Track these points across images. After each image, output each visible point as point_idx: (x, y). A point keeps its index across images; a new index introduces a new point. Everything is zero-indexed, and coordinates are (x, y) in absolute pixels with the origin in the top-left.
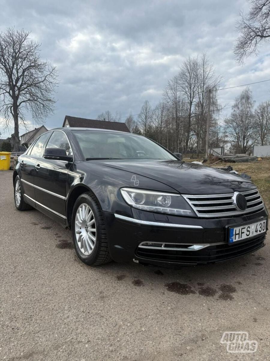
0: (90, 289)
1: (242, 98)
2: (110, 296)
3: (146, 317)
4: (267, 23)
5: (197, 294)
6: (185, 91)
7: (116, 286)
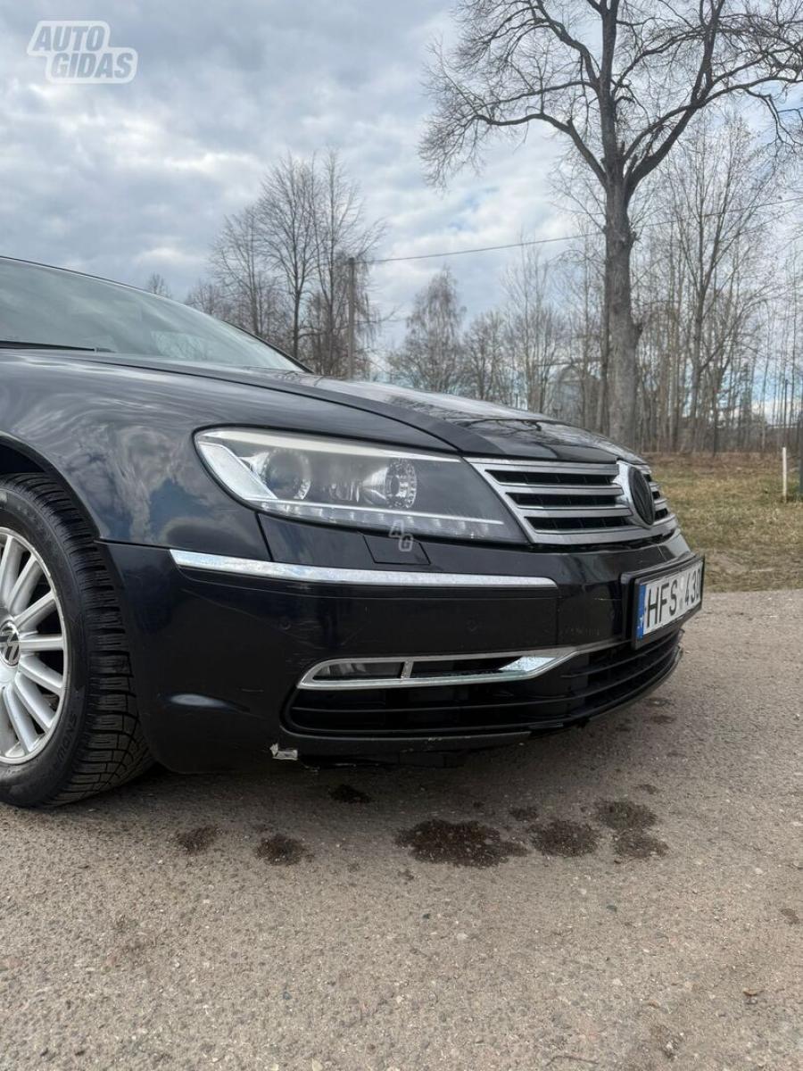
0: (62, 919)
1: (434, 297)
2: (171, 935)
3: (383, 1002)
4: (501, 86)
5: (535, 857)
6: (278, 255)
7: (188, 881)
